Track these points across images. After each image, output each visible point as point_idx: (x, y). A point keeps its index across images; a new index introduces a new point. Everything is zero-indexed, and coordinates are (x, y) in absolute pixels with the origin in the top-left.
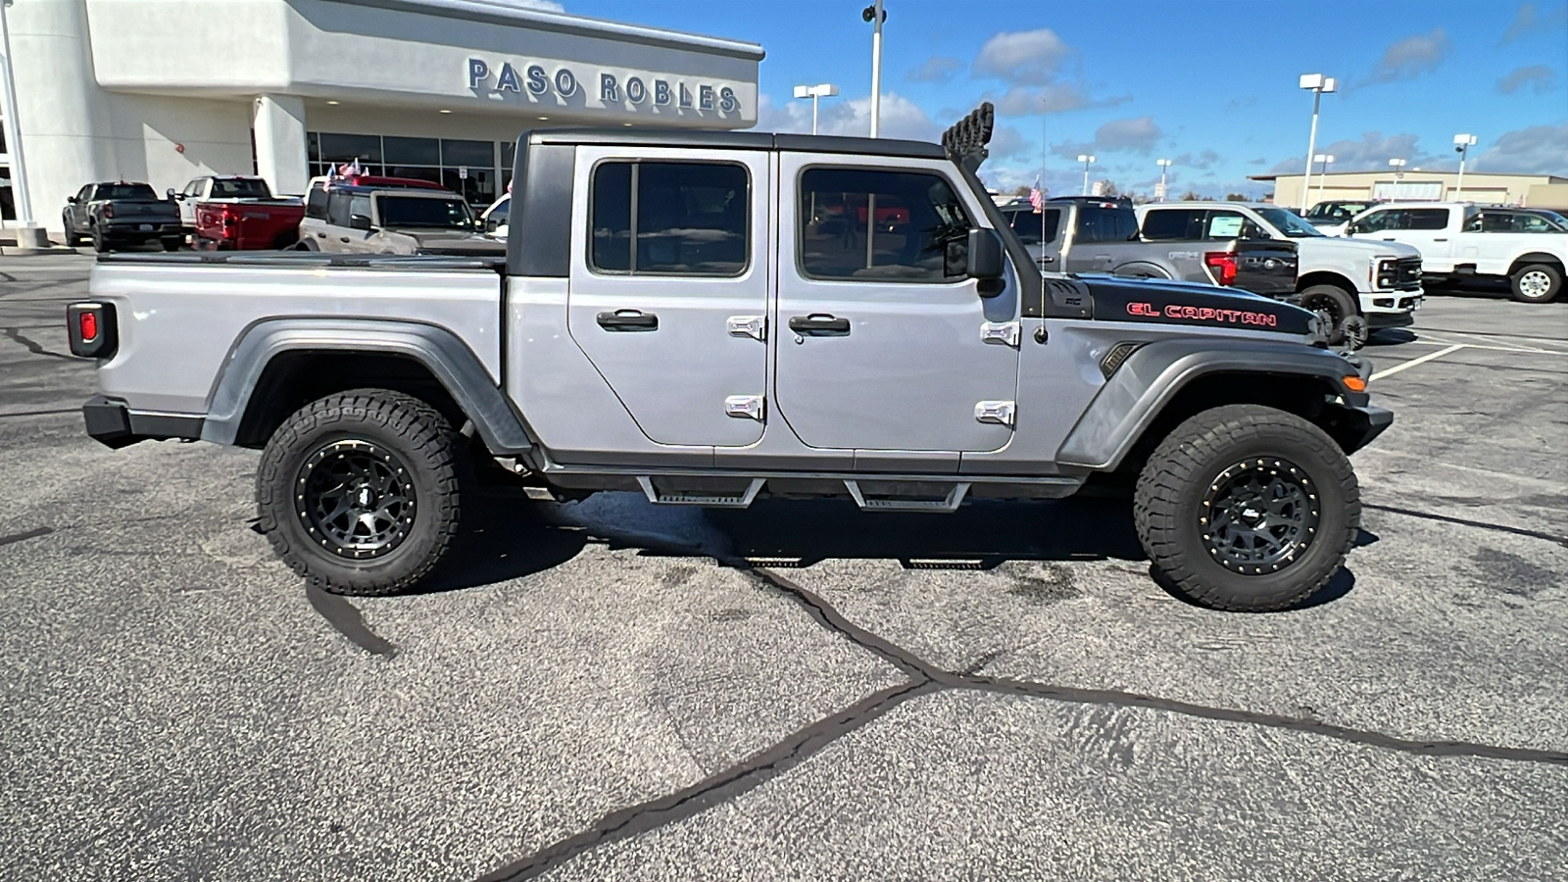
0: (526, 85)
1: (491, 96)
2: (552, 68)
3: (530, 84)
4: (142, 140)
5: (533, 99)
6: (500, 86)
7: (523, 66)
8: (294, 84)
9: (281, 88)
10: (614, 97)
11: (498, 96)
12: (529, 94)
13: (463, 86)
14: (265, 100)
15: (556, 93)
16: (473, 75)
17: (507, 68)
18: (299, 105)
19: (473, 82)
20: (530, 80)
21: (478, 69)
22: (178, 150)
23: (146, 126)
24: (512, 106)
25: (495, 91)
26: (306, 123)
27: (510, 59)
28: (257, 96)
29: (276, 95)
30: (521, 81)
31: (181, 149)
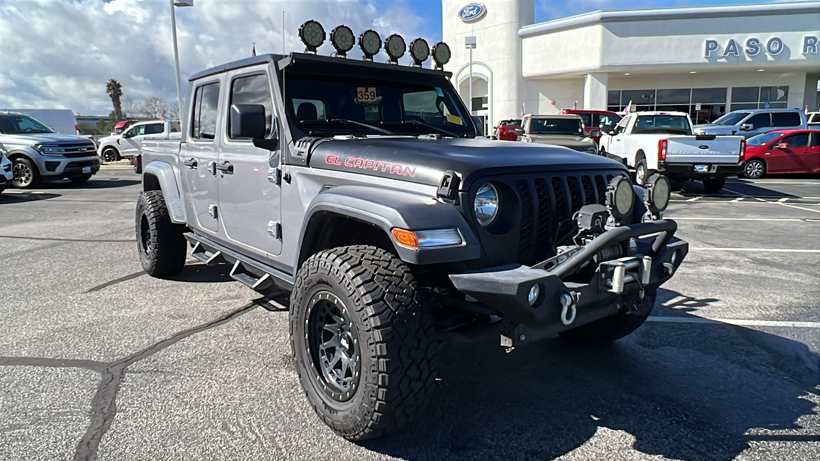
0: (744, 51)
1: (719, 61)
2: (765, 39)
3: (747, 51)
4: (538, 100)
5: (748, 59)
6: (725, 54)
7: (743, 40)
8: (602, 67)
9: (596, 70)
10: (814, 51)
11: (724, 60)
12: (746, 56)
13: (701, 57)
14: (589, 76)
15: (766, 54)
16: (708, 49)
17: (732, 42)
18: (606, 77)
19: (707, 54)
20: (748, 48)
21: (712, 46)
22: (552, 104)
23: (540, 93)
24: (734, 65)
25: (723, 57)
26: (608, 86)
27: (735, 37)
28: (586, 75)
29: (594, 73)
30: (741, 48)
31: (554, 103)
